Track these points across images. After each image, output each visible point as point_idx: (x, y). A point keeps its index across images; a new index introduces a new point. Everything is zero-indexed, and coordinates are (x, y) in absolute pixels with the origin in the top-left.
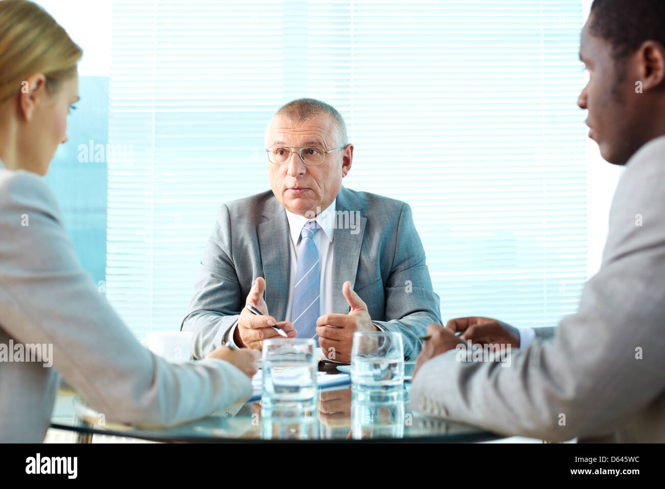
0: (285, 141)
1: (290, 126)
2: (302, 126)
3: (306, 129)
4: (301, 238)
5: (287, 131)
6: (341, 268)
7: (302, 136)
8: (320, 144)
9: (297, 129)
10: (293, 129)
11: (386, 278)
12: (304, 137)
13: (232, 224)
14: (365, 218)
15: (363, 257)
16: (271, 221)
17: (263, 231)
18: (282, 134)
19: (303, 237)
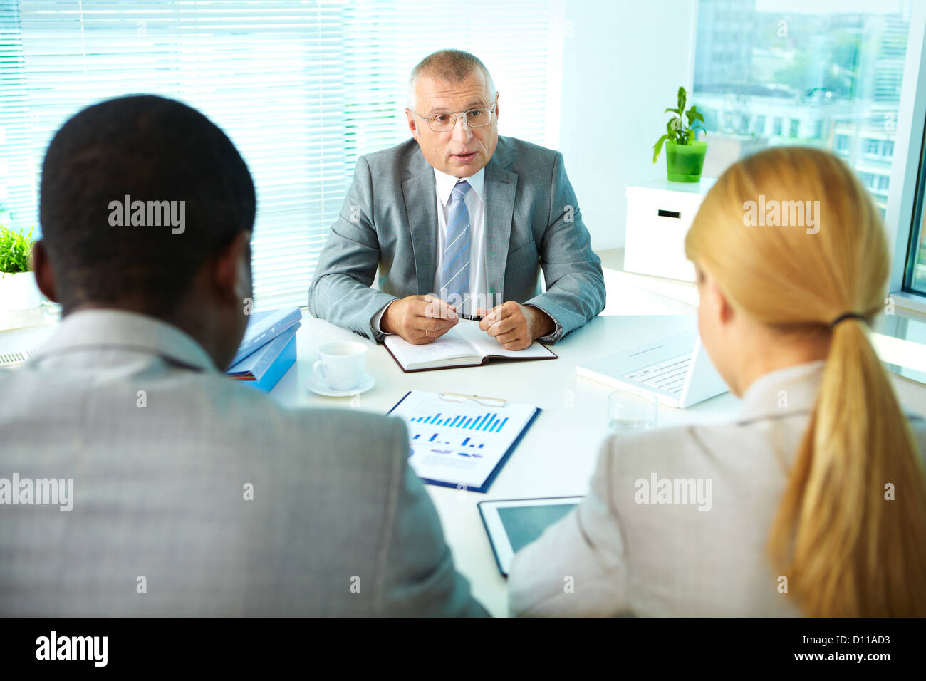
0: (447, 106)
1: (449, 89)
2: (462, 87)
3: (466, 89)
4: (450, 200)
5: (446, 94)
6: (493, 231)
7: (464, 98)
8: (482, 103)
9: (457, 91)
10: (452, 92)
11: (539, 242)
12: (467, 99)
13: (374, 184)
14: (516, 174)
15: (516, 218)
16: (416, 178)
17: (408, 190)
18: (441, 99)
19: (453, 198)
